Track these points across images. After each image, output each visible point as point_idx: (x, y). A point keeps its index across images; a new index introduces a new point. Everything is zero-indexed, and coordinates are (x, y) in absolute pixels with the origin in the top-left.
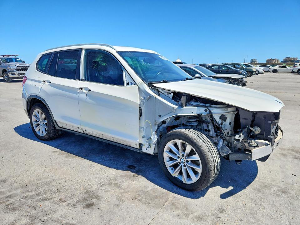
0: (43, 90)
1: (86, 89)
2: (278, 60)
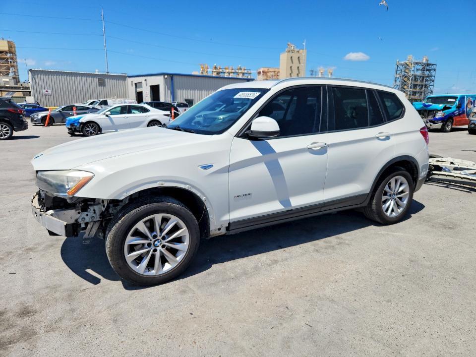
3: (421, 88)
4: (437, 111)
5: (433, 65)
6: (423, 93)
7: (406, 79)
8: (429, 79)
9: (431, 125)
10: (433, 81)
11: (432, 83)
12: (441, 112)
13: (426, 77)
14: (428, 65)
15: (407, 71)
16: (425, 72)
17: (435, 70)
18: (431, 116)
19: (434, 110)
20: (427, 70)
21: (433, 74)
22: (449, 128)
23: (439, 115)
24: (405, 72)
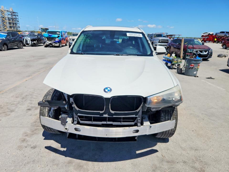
3: (14, 25)
4: (55, 38)
5: (16, 13)
6: (15, 27)
7: (4, 19)
8: (16, 20)
9: (55, 45)
10: (18, 21)
11: (18, 23)
12: (57, 38)
13: (15, 19)
14: (14, 13)
15: (3, 14)
16: (13, 16)
17: (18, 16)
18: (53, 40)
19: (54, 38)
20: (14, 15)
21: (17, 17)
22: (61, 46)
23: (57, 40)
24: (2, 15)
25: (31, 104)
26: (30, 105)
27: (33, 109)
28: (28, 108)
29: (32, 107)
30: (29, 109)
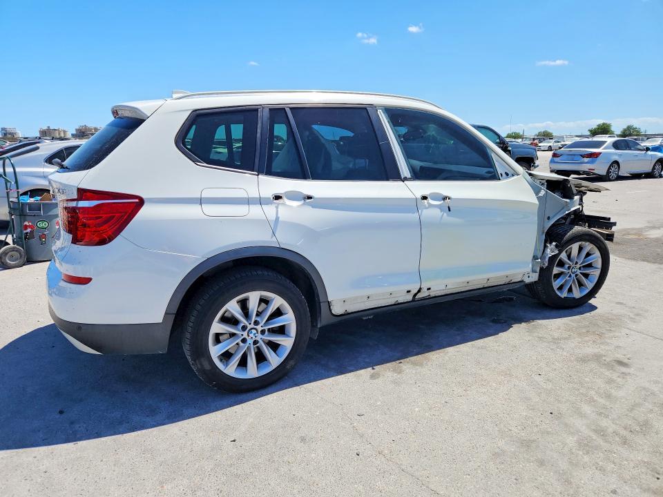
0: (285, 223)
1: (436, 197)
2: (65, 132)
25: (610, 381)
26: (615, 376)
27: (608, 360)
28: (624, 369)
29: (609, 366)
30: (621, 363)
